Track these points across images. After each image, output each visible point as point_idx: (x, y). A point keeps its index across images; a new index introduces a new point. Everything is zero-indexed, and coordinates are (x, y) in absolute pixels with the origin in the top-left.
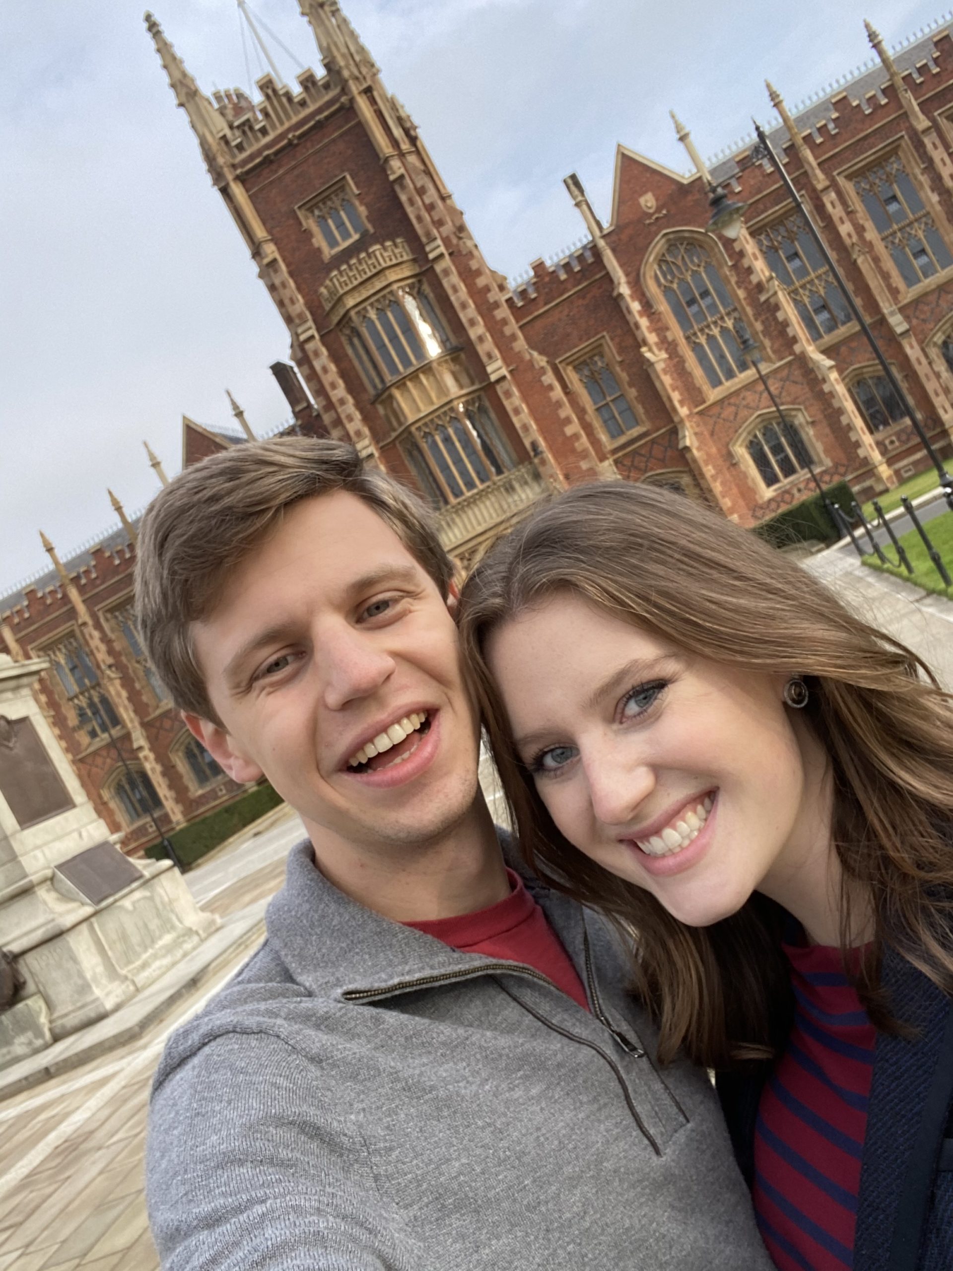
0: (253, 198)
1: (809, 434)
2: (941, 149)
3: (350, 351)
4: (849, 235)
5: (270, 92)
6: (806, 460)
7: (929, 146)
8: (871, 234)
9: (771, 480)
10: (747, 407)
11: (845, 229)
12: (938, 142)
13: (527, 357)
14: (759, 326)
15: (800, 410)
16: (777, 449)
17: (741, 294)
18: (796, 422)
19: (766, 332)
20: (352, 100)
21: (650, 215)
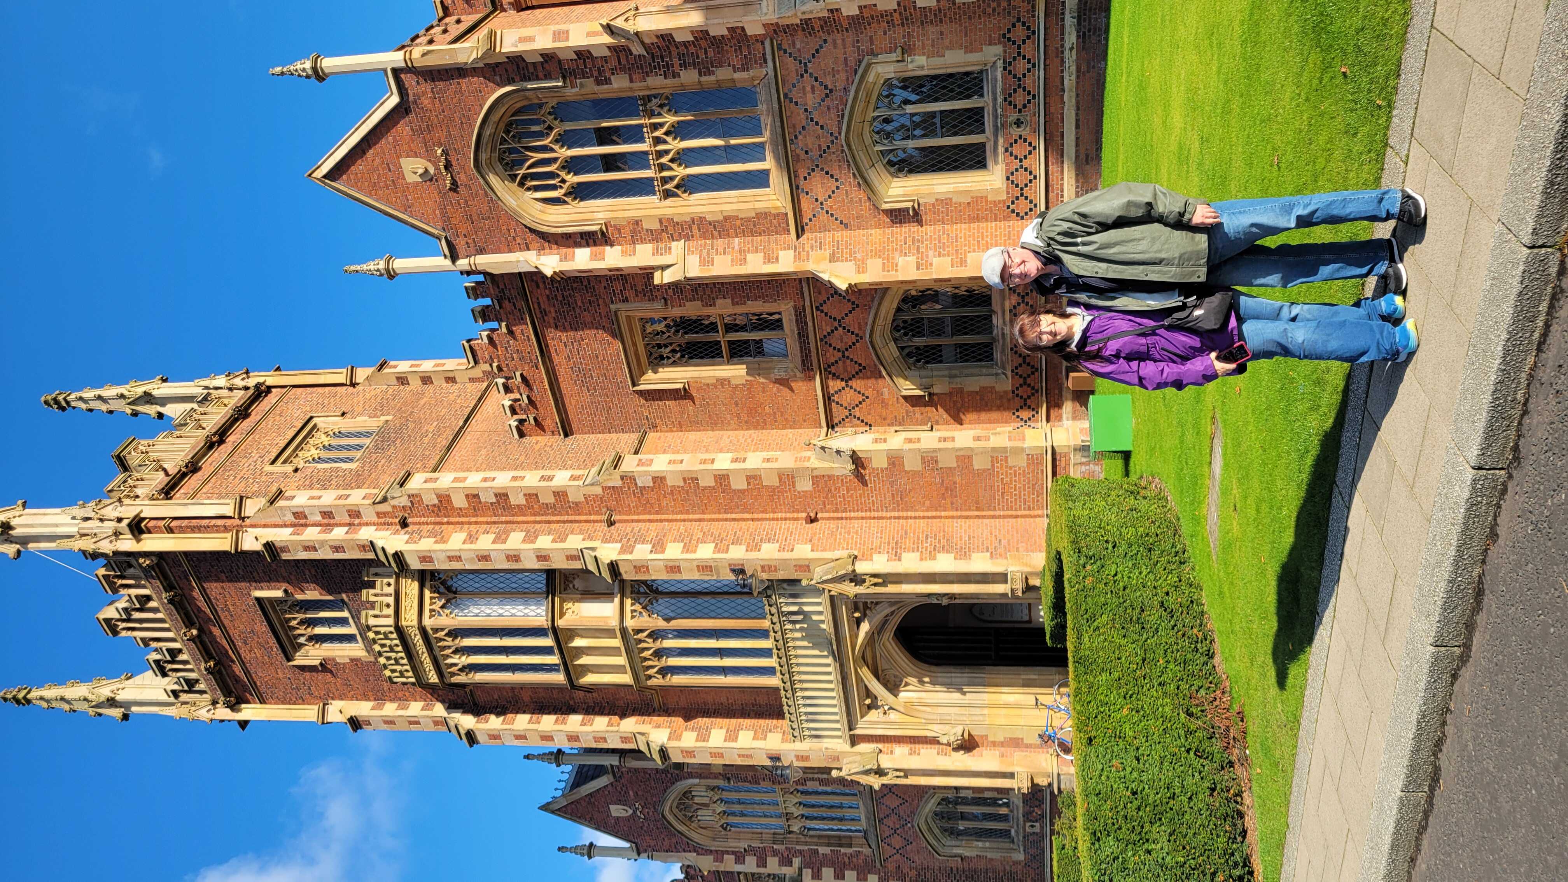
1: (923, 63)
9: (974, 158)
14: (689, 76)
15: (869, 65)
17: (620, 82)
18: (891, 75)
20: (148, 554)
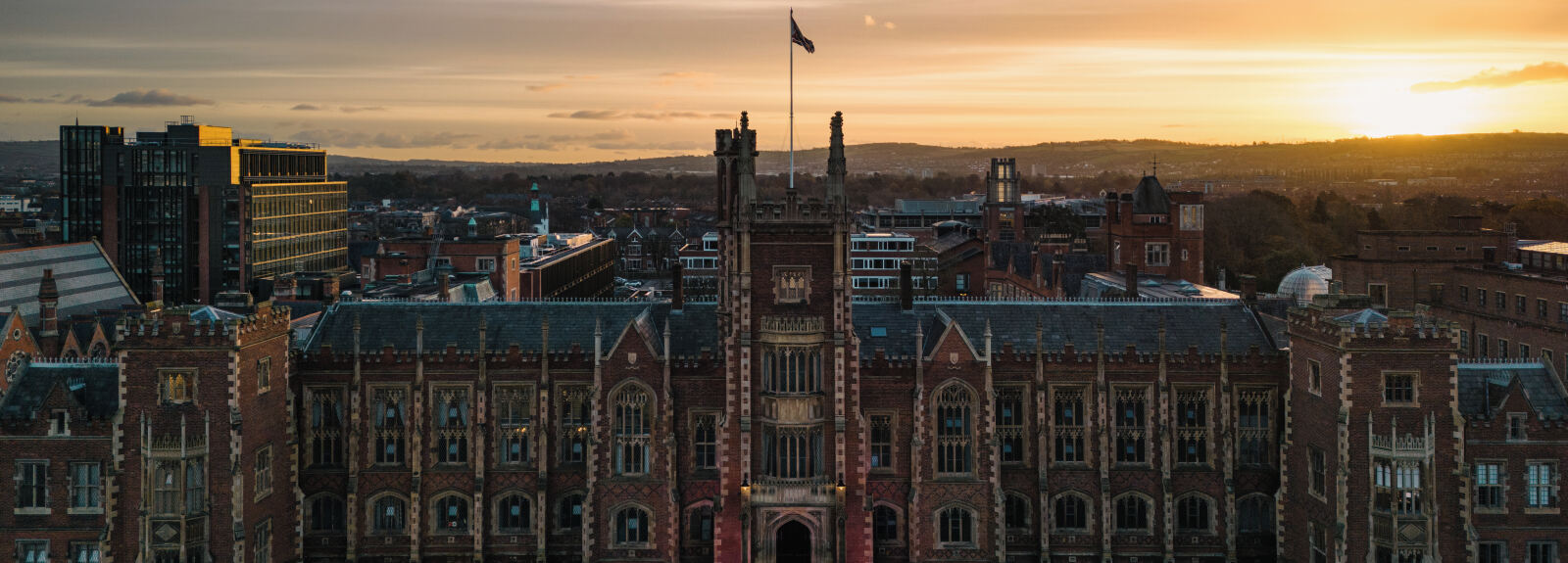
0: (752, 247)
1: (975, 526)
2: (1105, 404)
3: (762, 359)
4: (1041, 420)
5: (792, 197)
6: (967, 537)
7: (1100, 399)
8: (1051, 423)
9: (944, 538)
10: (951, 494)
11: (1041, 415)
12: (1105, 400)
13: (857, 418)
14: (978, 455)
15: (977, 511)
16: (956, 524)
17: (978, 433)
18: (972, 515)
19: (980, 460)
20: (834, 233)
21: (951, 364)
